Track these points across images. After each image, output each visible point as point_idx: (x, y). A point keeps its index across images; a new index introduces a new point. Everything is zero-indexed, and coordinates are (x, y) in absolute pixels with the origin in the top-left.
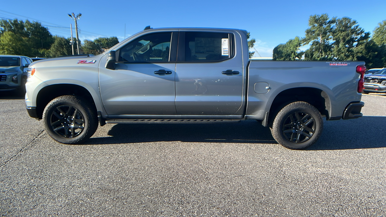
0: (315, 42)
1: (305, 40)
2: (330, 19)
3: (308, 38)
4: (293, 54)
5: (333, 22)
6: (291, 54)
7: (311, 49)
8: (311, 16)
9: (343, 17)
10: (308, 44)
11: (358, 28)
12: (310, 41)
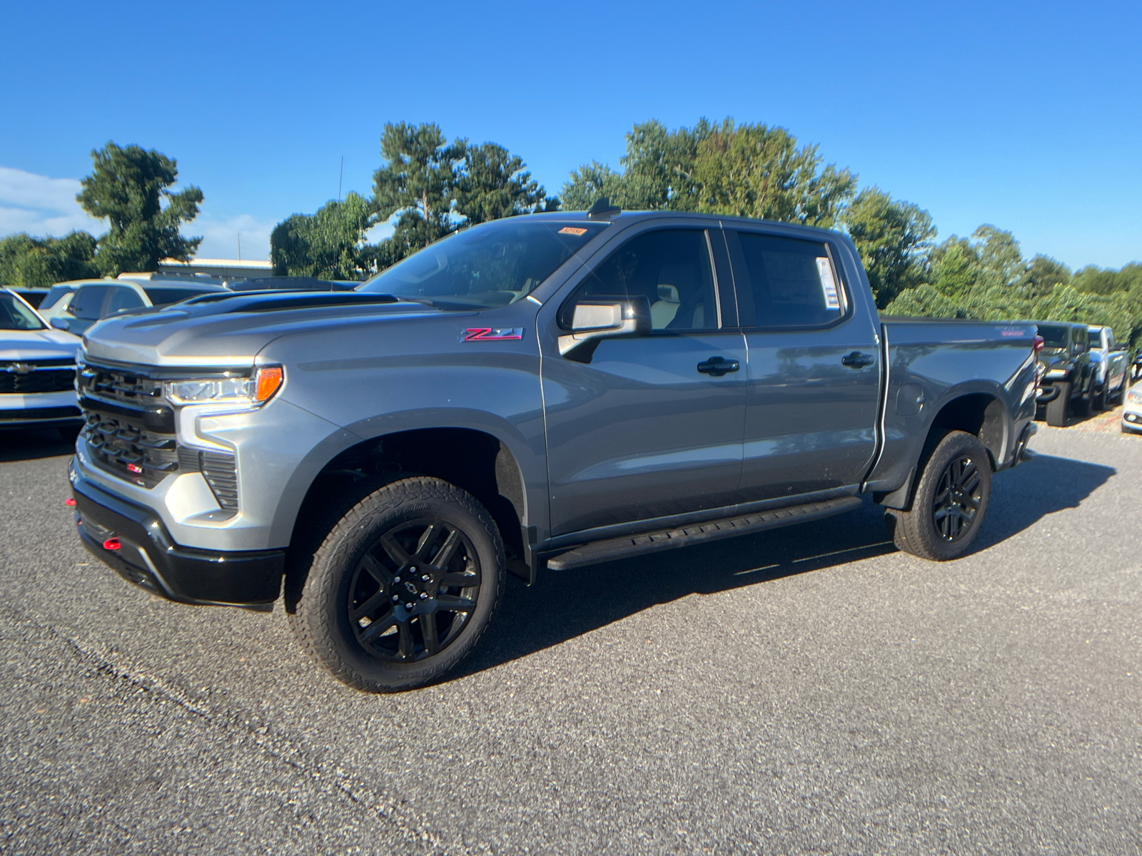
0: (408, 214)
1: (374, 206)
2: (448, 143)
3: (385, 200)
4: (344, 253)
5: (456, 153)
6: (339, 254)
7: (396, 237)
8: (389, 127)
9: (485, 143)
10: (385, 220)
11: (529, 182)
12: (392, 213)
